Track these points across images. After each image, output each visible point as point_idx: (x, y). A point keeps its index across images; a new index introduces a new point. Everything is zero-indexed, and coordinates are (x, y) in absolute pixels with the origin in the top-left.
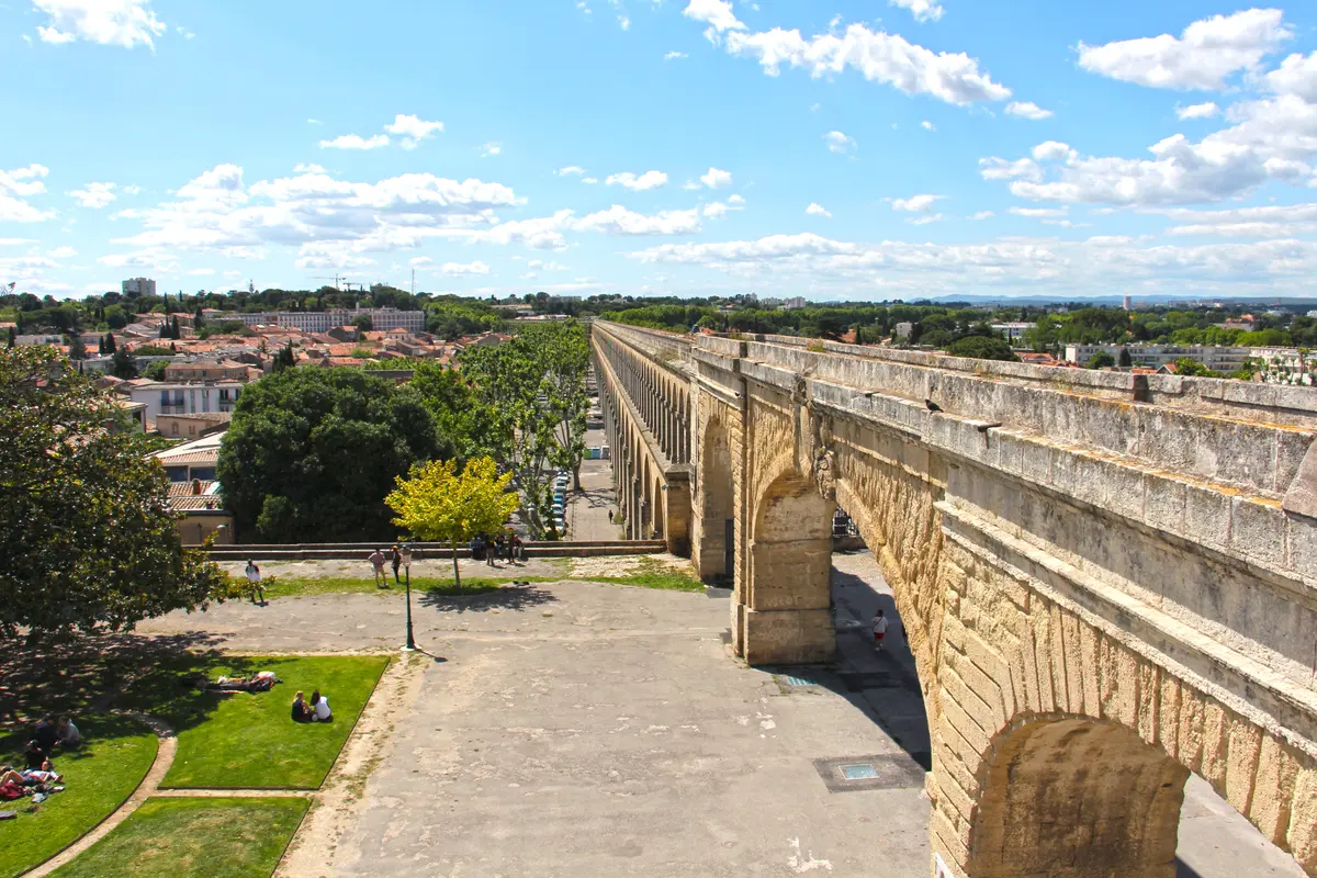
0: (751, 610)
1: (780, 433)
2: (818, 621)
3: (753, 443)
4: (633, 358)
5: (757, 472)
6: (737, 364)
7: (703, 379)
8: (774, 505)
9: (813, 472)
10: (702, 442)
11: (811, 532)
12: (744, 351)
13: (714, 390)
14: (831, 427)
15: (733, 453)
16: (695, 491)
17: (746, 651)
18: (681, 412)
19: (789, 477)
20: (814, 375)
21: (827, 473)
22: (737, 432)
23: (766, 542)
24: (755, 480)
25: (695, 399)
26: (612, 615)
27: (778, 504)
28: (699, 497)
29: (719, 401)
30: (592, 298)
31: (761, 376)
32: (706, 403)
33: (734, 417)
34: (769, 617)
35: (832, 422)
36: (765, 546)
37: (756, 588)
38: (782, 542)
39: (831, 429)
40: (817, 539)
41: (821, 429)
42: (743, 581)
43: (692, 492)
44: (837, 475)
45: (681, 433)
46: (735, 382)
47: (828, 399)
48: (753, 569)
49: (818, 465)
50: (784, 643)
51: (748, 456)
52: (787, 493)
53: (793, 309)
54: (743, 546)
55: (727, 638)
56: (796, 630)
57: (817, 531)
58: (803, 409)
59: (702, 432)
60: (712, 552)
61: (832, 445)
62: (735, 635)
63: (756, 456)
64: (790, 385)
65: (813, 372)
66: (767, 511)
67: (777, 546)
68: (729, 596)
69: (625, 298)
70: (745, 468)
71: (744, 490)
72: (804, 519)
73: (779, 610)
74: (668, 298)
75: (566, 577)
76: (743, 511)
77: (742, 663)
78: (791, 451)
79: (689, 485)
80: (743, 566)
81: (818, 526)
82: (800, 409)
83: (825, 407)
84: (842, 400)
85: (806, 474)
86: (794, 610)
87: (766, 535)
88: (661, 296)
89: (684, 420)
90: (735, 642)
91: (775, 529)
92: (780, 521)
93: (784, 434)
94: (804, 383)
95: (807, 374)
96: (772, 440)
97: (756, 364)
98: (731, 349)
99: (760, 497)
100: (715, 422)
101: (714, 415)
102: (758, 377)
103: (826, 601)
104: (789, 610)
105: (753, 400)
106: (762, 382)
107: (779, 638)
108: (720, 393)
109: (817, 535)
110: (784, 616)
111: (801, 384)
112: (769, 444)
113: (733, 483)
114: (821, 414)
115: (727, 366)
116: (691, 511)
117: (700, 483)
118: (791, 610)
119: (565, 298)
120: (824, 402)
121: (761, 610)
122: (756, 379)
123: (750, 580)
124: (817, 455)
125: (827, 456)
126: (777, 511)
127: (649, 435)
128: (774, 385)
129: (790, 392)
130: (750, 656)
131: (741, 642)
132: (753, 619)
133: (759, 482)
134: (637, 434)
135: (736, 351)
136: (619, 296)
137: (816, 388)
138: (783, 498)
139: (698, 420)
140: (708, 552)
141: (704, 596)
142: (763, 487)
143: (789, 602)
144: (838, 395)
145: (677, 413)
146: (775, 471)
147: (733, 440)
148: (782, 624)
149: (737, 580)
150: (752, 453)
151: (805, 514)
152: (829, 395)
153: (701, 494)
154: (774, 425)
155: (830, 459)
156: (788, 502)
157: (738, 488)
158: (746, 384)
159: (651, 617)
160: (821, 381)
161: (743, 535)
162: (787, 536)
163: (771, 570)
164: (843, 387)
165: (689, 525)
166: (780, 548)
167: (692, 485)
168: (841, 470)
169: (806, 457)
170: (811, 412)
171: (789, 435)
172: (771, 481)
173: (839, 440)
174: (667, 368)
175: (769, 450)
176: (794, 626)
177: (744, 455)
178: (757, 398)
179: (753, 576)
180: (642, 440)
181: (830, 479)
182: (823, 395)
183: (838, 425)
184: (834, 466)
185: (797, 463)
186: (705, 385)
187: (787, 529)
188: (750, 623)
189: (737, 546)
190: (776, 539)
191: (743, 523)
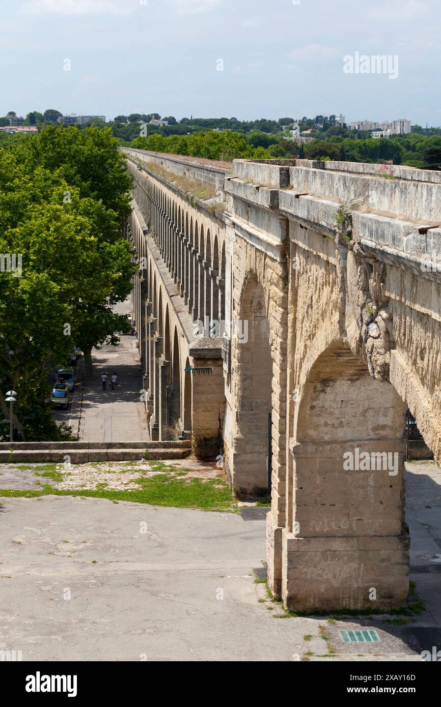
0: (292, 536)
1: (327, 289)
2: (383, 553)
3: (296, 306)
4: (164, 198)
5: (300, 345)
6: (274, 196)
7: (240, 221)
8: (323, 391)
9: (361, 342)
10: (238, 307)
11: (376, 428)
12: (286, 180)
13: (251, 235)
14: (383, 279)
15: (271, 320)
16: (230, 373)
17: (285, 593)
18: (216, 268)
19: (337, 350)
20: (364, 208)
21: (379, 343)
22: (276, 292)
23: (313, 442)
24: (298, 356)
25: (230, 249)
26: (108, 542)
27: (328, 390)
28: (233, 382)
29: (257, 250)
30: (120, 119)
31: (302, 213)
32: (243, 255)
33: (274, 271)
34: (318, 546)
35: (384, 270)
36: (311, 448)
37: (298, 506)
38: (335, 442)
39: (383, 282)
40: (385, 438)
41: (371, 281)
42: (282, 495)
43: (225, 376)
44: (391, 345)
45: (216, 296)
46: (275, 223)
47: (377, 239)
48: (295, 479)
49: (367, 332)
50: (335, 583)
51: (290, 324)
52: (340, 374)
53: (393, 136)
54: (282, 447)
55: (261, 575)
56: (354, 565)
57: (383, 427)
58: (350, 256)
59: (237, 293)
60: (249, 457)
61: (384, 304)
62: (271, 573)
63: (298, 324)
64: (333, 223)
65: (363, 203)
66: (314, 400)
67: (328, 447)
68: (264, 517)
69: (165, 119)
70: (285, 339)
71: (283, 370)
72: (366, 411)
73: (330, 536)
74: (223, 120)
75: (49, 490)
76: (283, 399)
77: (279, 609)
78: (336, 316)
79: (221, 366)
80: (282, 476)
81: (382, 420)
82: (346, 255)
83: (374, 250)
84: (394, 239)
85: (353, 345)
86: (352, 537)
87: (312, 433)
88: (214, 117)
89: (219, 278)
90: (271, 582)
91: (326, 424)
92: (332, 414)
93: (332, 291)
94: (350, 217)
95: (355, 207)
96: (318, 302)
97: (297, 196)
98: (270, 177)
99: (303, 380)
100: (252, 280)
101: (251, 271)
102: (300, 215)
103: (396, 527)
104: (344, 536)
105: (295, 245)
106: (305, 221)
107: (330, 576)
108: (258, 239)
109: (383, 433)
110: (338, 545)
111: (347, 220)
112: (315, 307)
113: (272, 360)
114: (371, 261)
115: (263, 200)
116: (225, 402)
117: (235, 363)
118: (347, 537)
119: (83, 118)
120: (371, 244)
121: (306, 536)
122: (297, 217)
123: (290, 494)
124: (366, 318)
125: (378, 319)
126: (328, 399)
127: (179, 300)
128: (317, 224)
129: (335, 233)
130: (290, 599)
131: (278, 581)
132: (294, 548)
133: (302, 359)
134: (166, 300)
135: (275, 180)
136: (157, 117)
137: (364, 225)
138: (334, 381)
139: (233, 277)
140: (243, 457)
141: (238, 518)
142: (307, 366)
143: (344, 525)
144: (389, 233)
145: (211, 269)
146: (320, 345)
147: (272, 303)
148: (334, 554)
149: (275, 495)
150: (295, 319)
151: (367, 404)
152: (378, 234)
153: (236, 378)
154: (320, 281)
155: (382, 324)
156: (342, 387)
157: (276, 368)
158: (288, 226)
159: (161, 545)
160: (370, 216)
161: (282, 432)
162: (341, 434)
163: (318, 480)
164: (397, 222)
165: (221, 421)
166: (332, 450)
167: (225, 367)
168: (396, 337)
169: (354, 322)
170: (358, 258)
171: (336, 295)
172: (316, 357)
173: (393, 296)
174: (199, 208)
175: (315, 316)
176: (351, 559)
177: (284, 323)
178: (300, 244)
179: (294, 489)
180: (171, 308)
181: (382, 351)
182: (371, 235)
183: (393, 276)
184: (387, 332)
185: (343, 331)
186: (241, 229)
187: (341, 425)
188: (290, 553)
189: (276, 448)
190: (327, 438)
191: (283, 417)
